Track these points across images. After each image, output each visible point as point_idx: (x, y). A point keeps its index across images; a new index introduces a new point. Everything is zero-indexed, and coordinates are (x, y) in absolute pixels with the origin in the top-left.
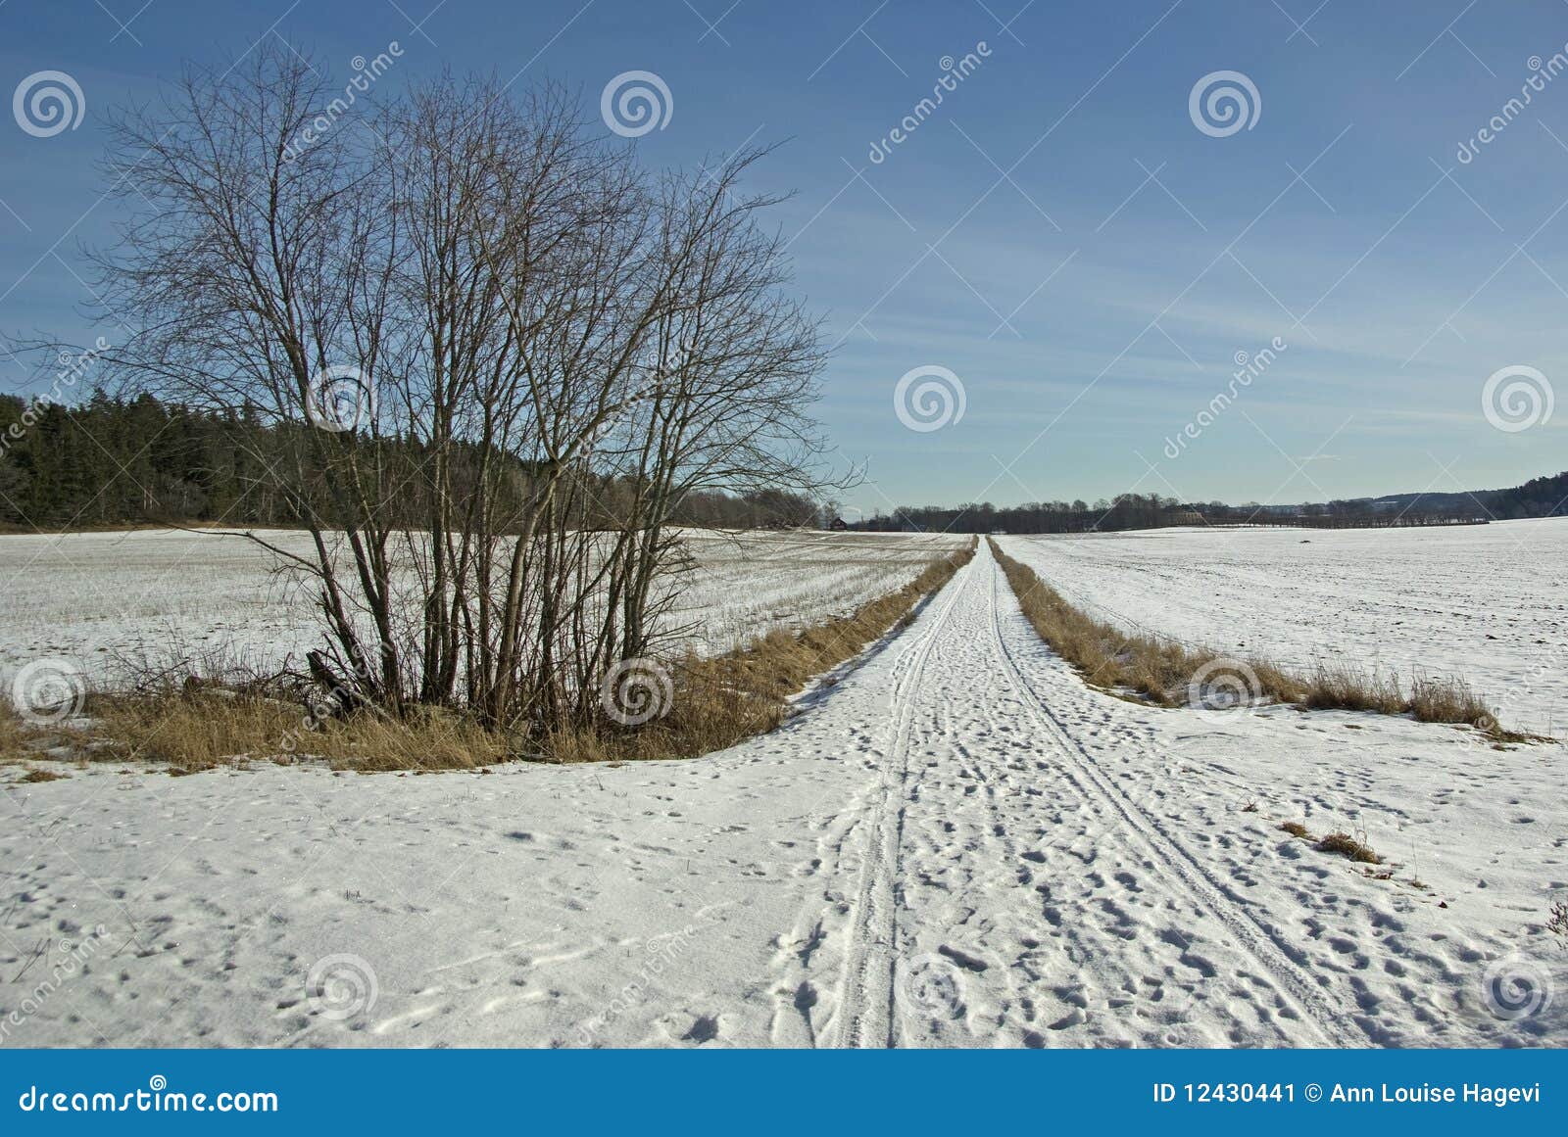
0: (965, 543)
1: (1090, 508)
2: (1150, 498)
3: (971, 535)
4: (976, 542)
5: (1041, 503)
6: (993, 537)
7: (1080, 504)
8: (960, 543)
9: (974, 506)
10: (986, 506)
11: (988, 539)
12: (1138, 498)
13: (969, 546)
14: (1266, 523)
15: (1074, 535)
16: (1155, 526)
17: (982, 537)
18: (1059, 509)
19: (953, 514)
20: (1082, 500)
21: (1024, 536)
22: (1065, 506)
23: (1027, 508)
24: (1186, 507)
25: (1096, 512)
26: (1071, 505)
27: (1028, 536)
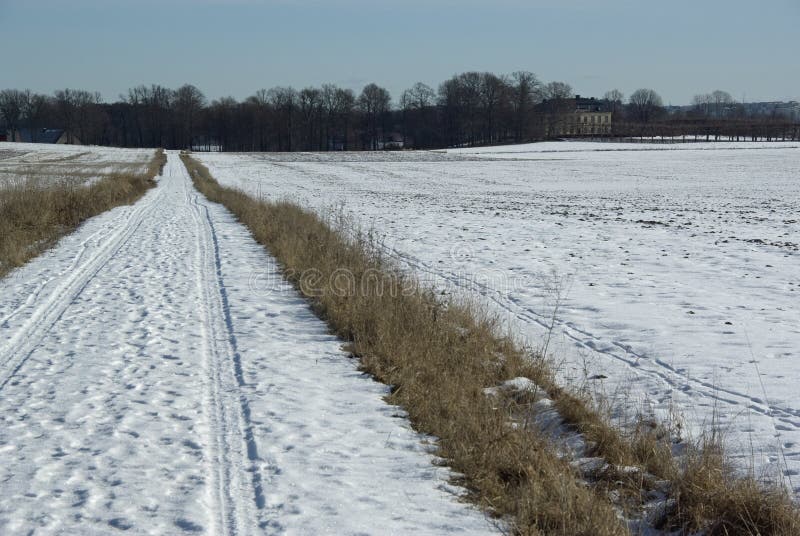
0: (137, 165)
1: (395, 103)
2: (516, 84)
3: (151, 152)
4: (160, 164)
5: (299, 88)
6: (195, 156)
7: (375, 94)
8: (127, 165)
9: (160, 93)
10: (187, 93)
11: (185, 159)
12: (492, 82)
13: (144, 170)
14: (739, 134)
15: (358, 155)
16: (518, 140)
17: (173, 157)
18: (331, 104)
19: (118, 111)
20: (380, 85)
21: (258, 155)
22: (345, 97)
23: (269, 99)
24: (581, 103)
25: (406, 112)
26: (358, 93)
27: (268, 155)
